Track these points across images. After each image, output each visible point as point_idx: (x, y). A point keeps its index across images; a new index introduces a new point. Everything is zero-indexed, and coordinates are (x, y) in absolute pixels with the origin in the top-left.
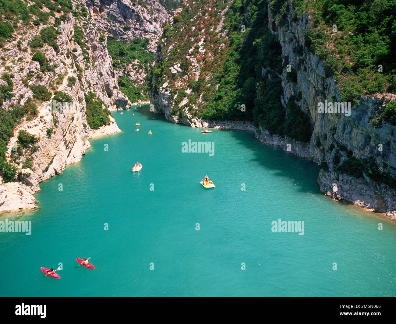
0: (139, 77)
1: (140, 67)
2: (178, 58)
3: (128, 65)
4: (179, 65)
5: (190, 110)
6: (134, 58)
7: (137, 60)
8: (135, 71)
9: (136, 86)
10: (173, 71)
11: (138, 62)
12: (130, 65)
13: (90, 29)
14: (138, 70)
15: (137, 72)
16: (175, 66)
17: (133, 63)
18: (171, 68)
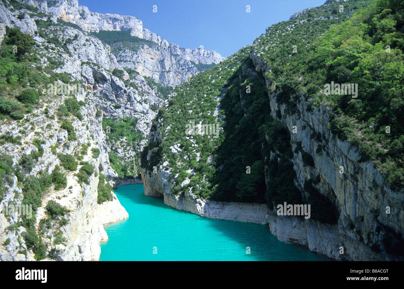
0: (127, 155)
1: (128, 145)
2: (177, 139)
3: (116, 141)
4: (179, 145)
5: (194, 190)
6: (122, 135)
7: (125, 138)
8: (122, 148)
9: (123, 163)
10: (174, 151)
11: (126, 140)
12: (118, 142)
13: (89, 105)
14: (126, 147)
15: (125, 149)
16: (176, 146)
17: (121, 140)
18: (171, 147)
